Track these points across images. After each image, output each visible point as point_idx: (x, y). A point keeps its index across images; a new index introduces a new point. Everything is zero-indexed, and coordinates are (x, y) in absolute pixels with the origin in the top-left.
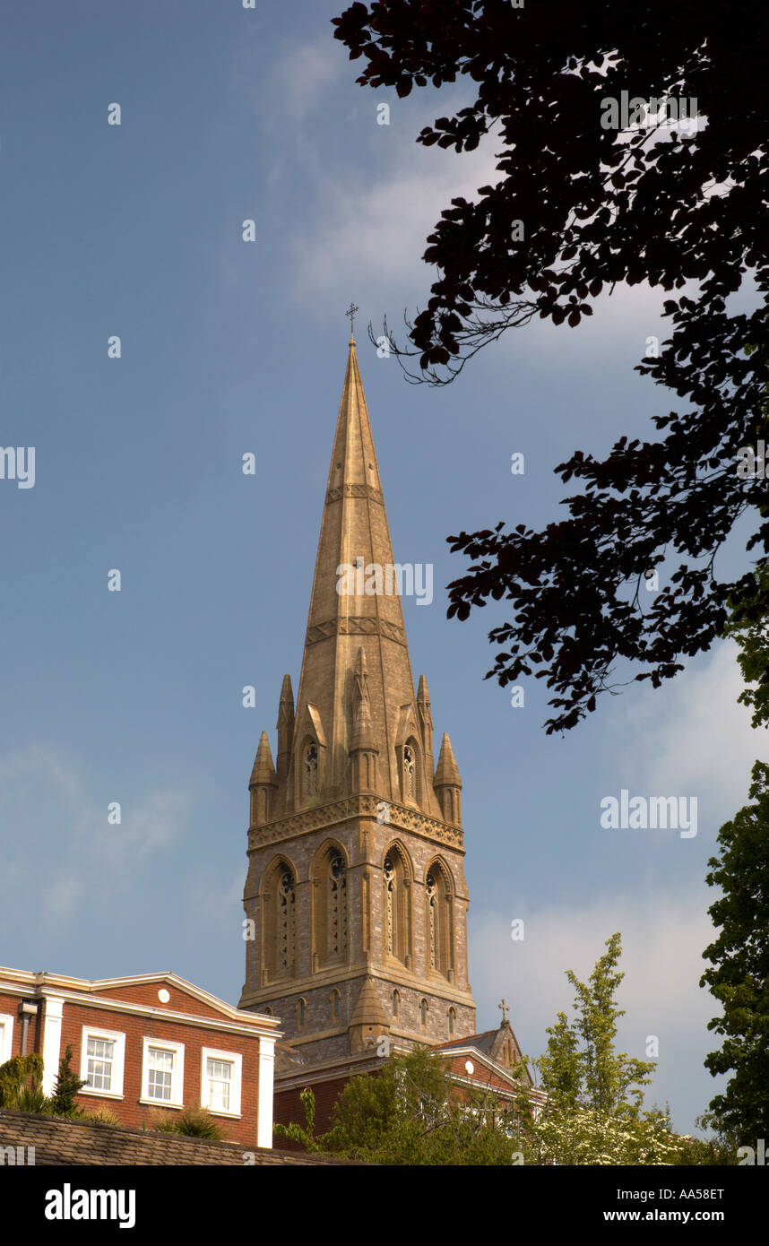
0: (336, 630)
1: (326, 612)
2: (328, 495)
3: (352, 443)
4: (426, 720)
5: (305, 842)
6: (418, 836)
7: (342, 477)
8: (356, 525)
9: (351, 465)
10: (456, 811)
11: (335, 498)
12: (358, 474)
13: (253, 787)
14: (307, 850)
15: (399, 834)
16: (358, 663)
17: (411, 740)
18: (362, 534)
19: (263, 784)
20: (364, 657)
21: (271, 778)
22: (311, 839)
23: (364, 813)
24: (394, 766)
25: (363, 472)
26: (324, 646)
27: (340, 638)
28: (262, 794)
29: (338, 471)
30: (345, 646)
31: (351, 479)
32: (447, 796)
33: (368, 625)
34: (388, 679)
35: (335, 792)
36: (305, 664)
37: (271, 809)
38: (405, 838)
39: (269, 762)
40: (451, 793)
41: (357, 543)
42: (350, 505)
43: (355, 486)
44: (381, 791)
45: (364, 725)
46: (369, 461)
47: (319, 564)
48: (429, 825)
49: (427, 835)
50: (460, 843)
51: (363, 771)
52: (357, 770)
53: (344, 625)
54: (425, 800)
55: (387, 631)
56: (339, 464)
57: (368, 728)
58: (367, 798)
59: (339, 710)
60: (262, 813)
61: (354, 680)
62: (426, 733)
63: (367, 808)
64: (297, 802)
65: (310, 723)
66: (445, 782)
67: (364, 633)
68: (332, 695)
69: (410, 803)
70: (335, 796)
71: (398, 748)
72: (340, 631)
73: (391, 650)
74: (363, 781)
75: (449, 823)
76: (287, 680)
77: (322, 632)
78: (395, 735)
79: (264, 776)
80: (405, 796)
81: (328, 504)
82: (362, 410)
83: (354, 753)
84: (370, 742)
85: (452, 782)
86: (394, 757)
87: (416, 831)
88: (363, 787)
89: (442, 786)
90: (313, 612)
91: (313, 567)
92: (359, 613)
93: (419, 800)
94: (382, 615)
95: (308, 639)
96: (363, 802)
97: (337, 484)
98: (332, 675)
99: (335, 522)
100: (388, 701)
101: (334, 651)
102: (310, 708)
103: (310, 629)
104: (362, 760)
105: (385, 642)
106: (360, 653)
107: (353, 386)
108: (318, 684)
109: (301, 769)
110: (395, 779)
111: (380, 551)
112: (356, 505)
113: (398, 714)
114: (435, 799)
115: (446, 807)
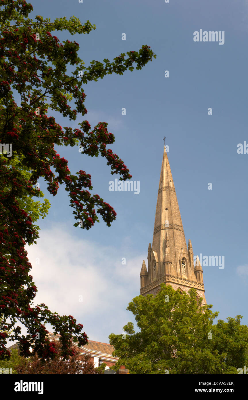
0: (160, 229)
1: (158, 224)
2: (159, 191)
3: (165, 175)
4: (191, 252)
5: (153, 291)
6: (187, 286)
7: (162, 185)
8: (166, 198)
9: (165, 181)
10: (201, 278)
11: (160, 191)
12: (166, 183)
13: (141, 276)
14: (154, 293)
15: (180, 286)
16: (166, 238)
17: (184, 258)
18: (168, 200)
19: (143, 275)
20: (168, 235)
21: (145, 273)
22: (155, 290)
23: (167, 281)
24: (178, 266)
25: (168, 183)
26: (158, 234)
27: (162, 231)
28: (143, 278)
29: (161, 184)
30: (163, 233)
31: (164, 185)
32: (198, 274)
33: (170, 226)
34: (176, 241)
35: (161, 275)
36: (153, 239)
37: (146, 283)
38: (182, 287)
39: (146, 269)
40: (199, 273)
41: (167, 203)
42: (164, 193)
43: (166, 187)
44: (173, 273)
45: (166, 255)
46: (170, 179)
47: (157, 211)
48: (191, 283)
49: (190, 286)
50: (203, 288)
51: (166, 268)
53: (163, 227)
54: (190, 275)
55: (176, 227)
56: (162, 182)
57: (168, 255)
58: (168, 276)
59: (162, 251)
60: (143, 284)
61: (165, 241)
62: (191, 256)
63: (168, 279)
64: (152, 279)
65: (154, 256)
66: (197, 270)
67: (169, 229)
68: (160, 247)
69: (185, 277)
70: (161, 277)
71: (180, 261)
72: (162, 229)
73: (177, 233)
74: (167, 271)
75: (199, 282)
76: (150, 245)
77: (157, 230)
78: (179, 257)
79: (144, 273)
80: (183, 275)
81: (159, 193)
82: (168, 166)
83: (164, 263)
84: (168, 260)
85: (199, 270)
86: (178, 263)
87: (186, 285)
88: (167, 273)
89: (196, 271)
90: (155, 224)
93: (188, 276)
94: (174, 223)
95: (154, 232)
96: (166, 277)
97: (161, 187)
98: (160, 242)
99: (160, 198)
100: (176, 247)
101: (160, 235)
102: (154, 252)
103: (155, 229)
104: (166, 265)
105: (175, 231)
106: (166, 234)
107: (165, 159)
108: (156, 245)
109: (152, 270)
110: (179, 270)
111: (174, 205)
112: (166, 192)
113: (180, 251)
114: (194, 275)
115: (198, 278)
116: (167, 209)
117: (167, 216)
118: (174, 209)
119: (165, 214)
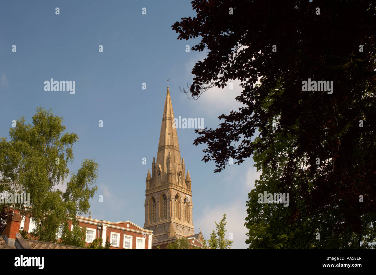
0: (164, 148)
1: (163, 144)
2: (163, 119)
3: (168, 108)
4: (184, 168)
5: (158, 193)
6: (182, 192)
7: (166, 115)
8: (169, 126)
9: (168, 113)
10: (190, 187)
11: (164, 120)
12: (169, 115)
13: (147, 181)
14: (158, 195)
15: (178, 192)
16: (169, 155)
17: (180, 172)
18: (170, 128)
19: (149, 181)
20: (170, 154)
21: (150, 179)
22: (159, 192)
23: (170, 187)
24: (177, 177)
25: (170, 114)
26: (162, 151)
27: (165, 150)
28: (148, 183)
29: (165, 114)
30: (166, 151)
31: (168, 116)
32: (188, 184)
33: (171, 147)
34: (176, 159)
35: (164, 182)
36: (158, 155)
37: (150, 186)
38: (179, 193)
39: (150, 176)
40: (189, 183)
41: (169, 129)
42: (168, 121)
43: (169, 117)
44: (174, 183)
45: (170, 168)
46: (171, 112)
47: (161, 134)
48: (184, 190)
49: (184, 192)
50: (191, 194)
51: (170, 178)
52: (169, 178)
53: (166, 147)
54: (184, 184)
55: (175, 148)
56: (165, 113)
57: (171, 169)
58: (171, 184)
59: (165, 165)
60: (148, 187)
61: (168, 159)
62: (184, 170)
63: (171, 186)
64: (156, 185)
65: (159, 168)
66: (188, 181)
67: (171, 149)
68: (163, 162)
69: (180, 185)
70: (164, 183)
71: (178, 173)
72: (165, 148)
73: (176, 152)
74: (170, 180)
75: (189, 189)
76: (154, 158)
77: (161, 148)
78: (177, 171)
79: (149, 179)
81: (163, 121)
82: (170, 101)
83: (168, 174)
84: (172, 172)
85: (189, 181)
86: (177, 175)
87: (181, 191)
88: (170, 182)
89: (187, 181)
90: (160, 144)
91: (159, 134)
92: (169, 144)
93: (182, 185)
94: (174, 145)
95: (158, 150)
96: (170, 185)
97: (165, 117)
98: (164, 157)
99: (164, 125)
100: (176, 163)
101: (164, 152)
102: (159, 165)
103: (159, 148)
104: (170, 176)
105: (175, 151)
106: (170, 153)
107: (168, 96)
108: (161, 159)
109: (157, 178)
110: (177, 180)
111: (174, 131)
112: (169, 121)
113: (178, 166)
114: (186, 184)
115: (188, 186)
116: (169, 134)
117: (169, 139)
118: (174, 135)
119: (168, 138)
